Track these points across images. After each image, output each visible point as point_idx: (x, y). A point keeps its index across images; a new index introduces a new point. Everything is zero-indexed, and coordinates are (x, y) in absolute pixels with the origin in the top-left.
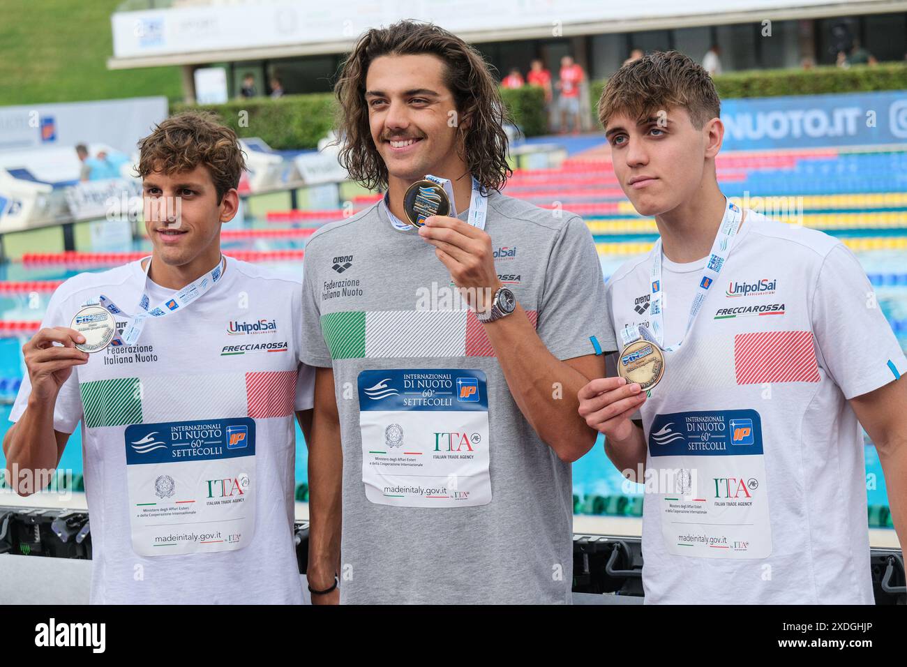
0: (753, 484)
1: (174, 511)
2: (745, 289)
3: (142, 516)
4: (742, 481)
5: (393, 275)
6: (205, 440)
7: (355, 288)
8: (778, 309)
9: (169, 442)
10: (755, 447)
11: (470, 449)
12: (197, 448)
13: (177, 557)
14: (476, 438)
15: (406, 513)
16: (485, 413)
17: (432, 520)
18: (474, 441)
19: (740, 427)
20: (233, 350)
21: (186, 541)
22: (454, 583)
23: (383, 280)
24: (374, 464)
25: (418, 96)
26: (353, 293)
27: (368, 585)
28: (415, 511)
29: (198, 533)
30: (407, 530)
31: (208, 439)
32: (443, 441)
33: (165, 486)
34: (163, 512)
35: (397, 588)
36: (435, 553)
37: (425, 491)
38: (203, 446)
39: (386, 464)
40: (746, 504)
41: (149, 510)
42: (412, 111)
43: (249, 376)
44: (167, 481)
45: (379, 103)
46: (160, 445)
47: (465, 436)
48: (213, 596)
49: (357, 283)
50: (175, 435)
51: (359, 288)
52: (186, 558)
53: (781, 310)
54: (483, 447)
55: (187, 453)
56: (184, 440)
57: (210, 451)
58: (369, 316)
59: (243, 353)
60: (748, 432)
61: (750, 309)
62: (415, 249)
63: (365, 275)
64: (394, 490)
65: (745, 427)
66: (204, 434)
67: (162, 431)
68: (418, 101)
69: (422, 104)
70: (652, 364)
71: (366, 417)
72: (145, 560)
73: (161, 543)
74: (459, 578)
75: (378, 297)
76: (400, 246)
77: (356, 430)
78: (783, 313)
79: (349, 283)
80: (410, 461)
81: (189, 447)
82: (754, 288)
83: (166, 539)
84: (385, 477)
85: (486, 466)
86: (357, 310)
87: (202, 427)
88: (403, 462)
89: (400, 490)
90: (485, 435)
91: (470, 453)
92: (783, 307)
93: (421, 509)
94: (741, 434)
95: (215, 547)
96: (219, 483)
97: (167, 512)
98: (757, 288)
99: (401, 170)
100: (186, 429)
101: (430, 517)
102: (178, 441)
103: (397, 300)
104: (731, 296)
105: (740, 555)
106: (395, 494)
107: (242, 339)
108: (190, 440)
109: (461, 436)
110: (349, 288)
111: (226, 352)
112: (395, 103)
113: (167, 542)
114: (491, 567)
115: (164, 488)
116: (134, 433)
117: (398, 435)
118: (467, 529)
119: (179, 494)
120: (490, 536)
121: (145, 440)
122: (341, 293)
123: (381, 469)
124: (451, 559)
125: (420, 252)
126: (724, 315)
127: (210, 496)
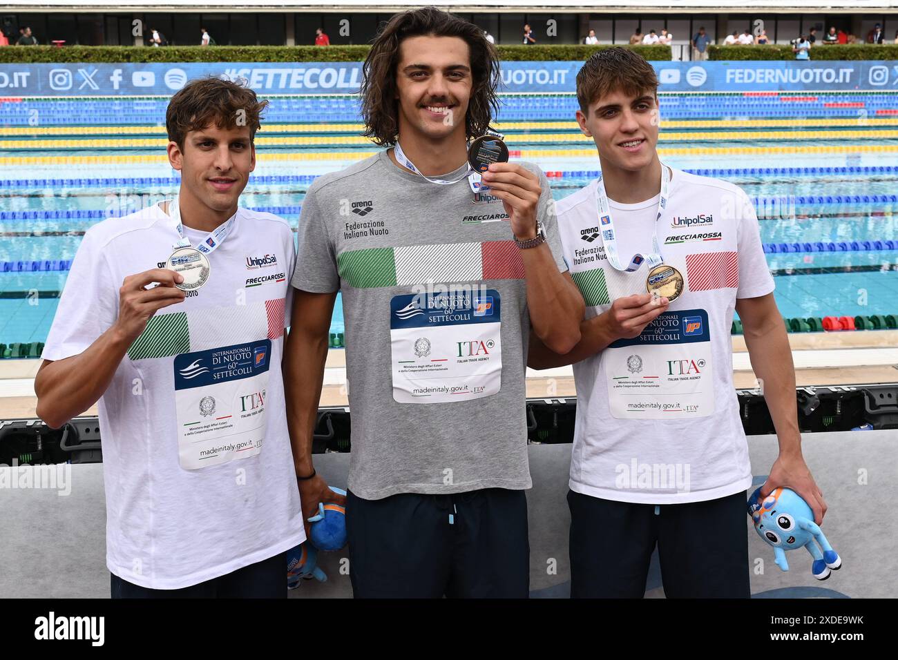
0: (702, 363)
1: (215, 427)
2: (687, 222)
3: (189, 434)
4: (692, 362)
5: (412, 217)
6: (239, 362)
7: (381, 228)
8: (716, 236)
9: (211, 367)
10: (704, 336)
11: (486, 353)
12: (232, 369)
13: (216, 467)
14: (491, 344)
15: (432, 408)
16: (498, 324)
17: (455, 412)
18: (489, 346)
19: (692, 322)
20: (252, 282)
21: (225, 452)
22: (471, 459)
23: (404, 220)
24: (402, 371)
25: (456, 71)
26: (381, 233)
27: (393, 469)
28: (440, 406)
29: (235, 443)
30: (433, 422)
31: (242, 361)
32: (465, 349)
33: (207, 406)
34: (206, 429)
35: (421, 468)
36: (457, 438)
37: (450, 389)
38: (238, 367)
39: (414, 371)
40: (696, 378)
41: (194, 429)
42: (450, 83)
43: (268, 304)
44: (210, 401)
45: (420, 75)
46: (204, 370)
47: (482, 343)
48: (245, 495)
49: (382, 224)
50: (216, 360)
51: (385, 228)
52: (224, 466)
53: (719, 237)
54: (496, 350)
55: (225, 374)
56: (223, 364)
57: (243, 371)
58: (397, 251)
59: (260, 284)
60: (698, 326)
61: (695, 236)
62: (428, 194)
63: (388, 217)
64: (422, 391)
65: (696, 322)
66: (238, 357)
67: (205, 357)
68: (455, 75)
69: (458, 78)
70: (674, 283)
71: (396, 334)
72: (191, 473)
73: (205, 456)
74: (475, 454)
75: (402, 235)
76: (416, 193)
77: (388, 345)
78: (720, 239)
79: (375, 224)
80: (437, 366)
81: (227, 369)
82: (695, 221)
83: (209, 452)
84: (413, 381)
85: (499, 365)
86: (386, 246)
87: (237, 351)
88: (430, 368)
89: (427, 390)
90: (497, 341)
91: (486, 356)
92: (720, 234)
93: (445, 404)
94: (692, 328)
95: (247, 454)
96: (250, 398)
97: (209, 428)
98: (698, 221)
99: (439, 131)
100: (224, 354)
101: (453, 409)
102: (218, 365)
103: (419, 237)
104: (676, 227)
105: (692, 415)
106: (423, 394)
107: (258, 272)
108: (227, 363)
109: (479, 343)
110: (375, 229)
111: (249, 284)
112: (438, 76)
113: (210, 455)
114: (498, 442)
115: (206, 408)
116: (181, 362)
117: (426, 347)
118: (481, 415)
119: (219, 412)
120: (498, 419)
121: (192, 367)
122: (369, 232)
123: (409, 375)
124: (469, 440)
125: (433, 197)
126: (672, 241)
127: (244, 410)
